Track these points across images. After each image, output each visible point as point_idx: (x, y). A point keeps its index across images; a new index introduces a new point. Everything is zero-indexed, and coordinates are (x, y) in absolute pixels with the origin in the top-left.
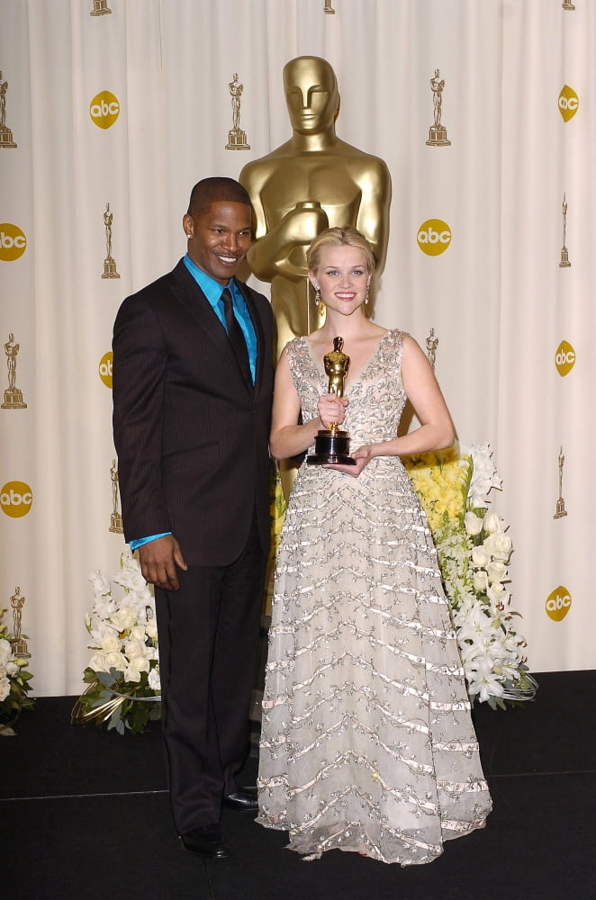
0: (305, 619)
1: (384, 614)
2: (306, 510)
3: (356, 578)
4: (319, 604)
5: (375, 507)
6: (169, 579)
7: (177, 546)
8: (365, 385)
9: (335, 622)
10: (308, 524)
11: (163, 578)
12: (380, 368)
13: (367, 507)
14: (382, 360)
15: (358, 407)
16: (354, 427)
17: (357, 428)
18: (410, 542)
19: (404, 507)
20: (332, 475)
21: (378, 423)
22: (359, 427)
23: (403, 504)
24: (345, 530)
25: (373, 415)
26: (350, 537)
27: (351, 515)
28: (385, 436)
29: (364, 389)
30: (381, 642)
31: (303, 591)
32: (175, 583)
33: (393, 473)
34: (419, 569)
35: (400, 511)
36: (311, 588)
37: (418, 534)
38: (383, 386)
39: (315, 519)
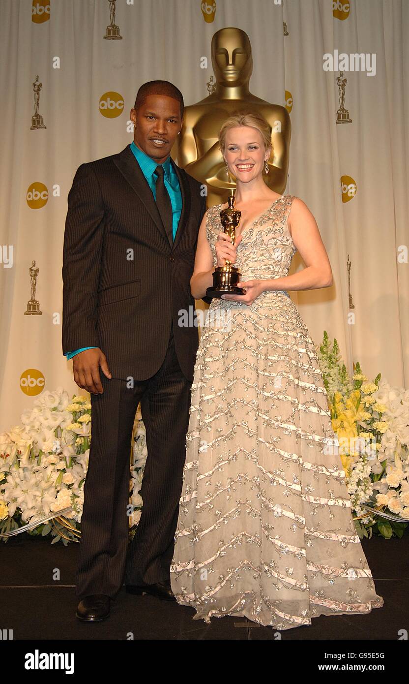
0: (207, 421)
1: (264, 416)
2: (210, 333)
3: (248, 387)
4: (219, 410)
5: (262, 329)
6: (94, 383)
7: (103, 358)
8: (256, 231)
9: (230, 424)
10: (211, 344)
11: (90, 382)
12: (269, 219)
13: (256, 329)
14: (272, 213)
15: (250, 249)
16: (247, 265)
17: (249, 266)
18: (291, 359)
19: (287, 330)
20: (230, 304)
21: (266, 262)
22: (251, 264)
23: (286, 328)
24: (239, 348)
25: (262, 255)
26: (242, 354)
27: (244, 335)
28: (273, 273)
29: (254, 233)
30: (261, 439)
31: (205, 398)
32: (100, 387)
33: (279, 303)
34: (302, 384)
35: (283, 333)
36: (212, 396)
37: (301, 355)
38: (270, 230)
39: (216, 340)
